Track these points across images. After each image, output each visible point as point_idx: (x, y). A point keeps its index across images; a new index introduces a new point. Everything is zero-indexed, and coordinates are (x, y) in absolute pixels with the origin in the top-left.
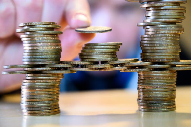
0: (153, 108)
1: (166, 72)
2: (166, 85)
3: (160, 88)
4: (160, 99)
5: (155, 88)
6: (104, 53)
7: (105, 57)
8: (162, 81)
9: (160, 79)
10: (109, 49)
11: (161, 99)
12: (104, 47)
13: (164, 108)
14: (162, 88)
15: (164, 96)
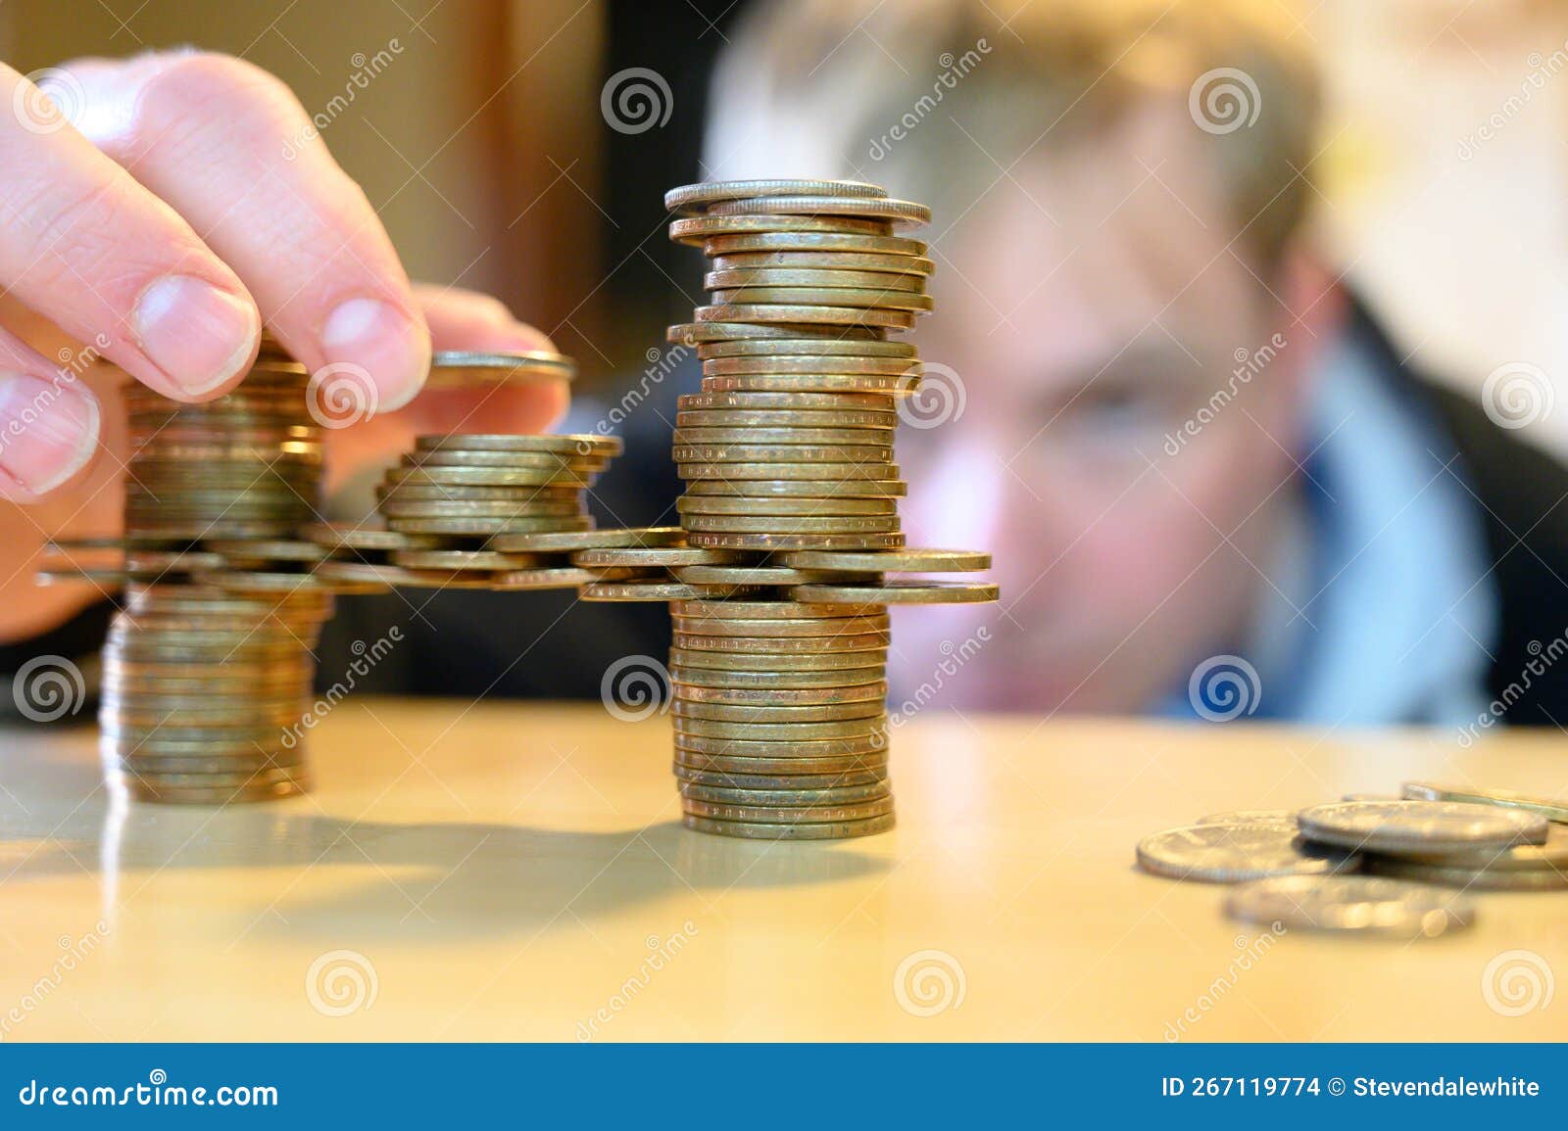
0: (742, 814)
1: (775, 610)
2: (776, 685)
3: (745, 701)
4: (743, 765)
5: (719, 697)
6: (461, 492)
7: (466, 512)
8: (754, 662)
9: (741, 649)
10: (490, 470)
11: (749, 766)
12: (466, 458)
13: (773, 819)
14: (754, 701)
15: (764, 749)
